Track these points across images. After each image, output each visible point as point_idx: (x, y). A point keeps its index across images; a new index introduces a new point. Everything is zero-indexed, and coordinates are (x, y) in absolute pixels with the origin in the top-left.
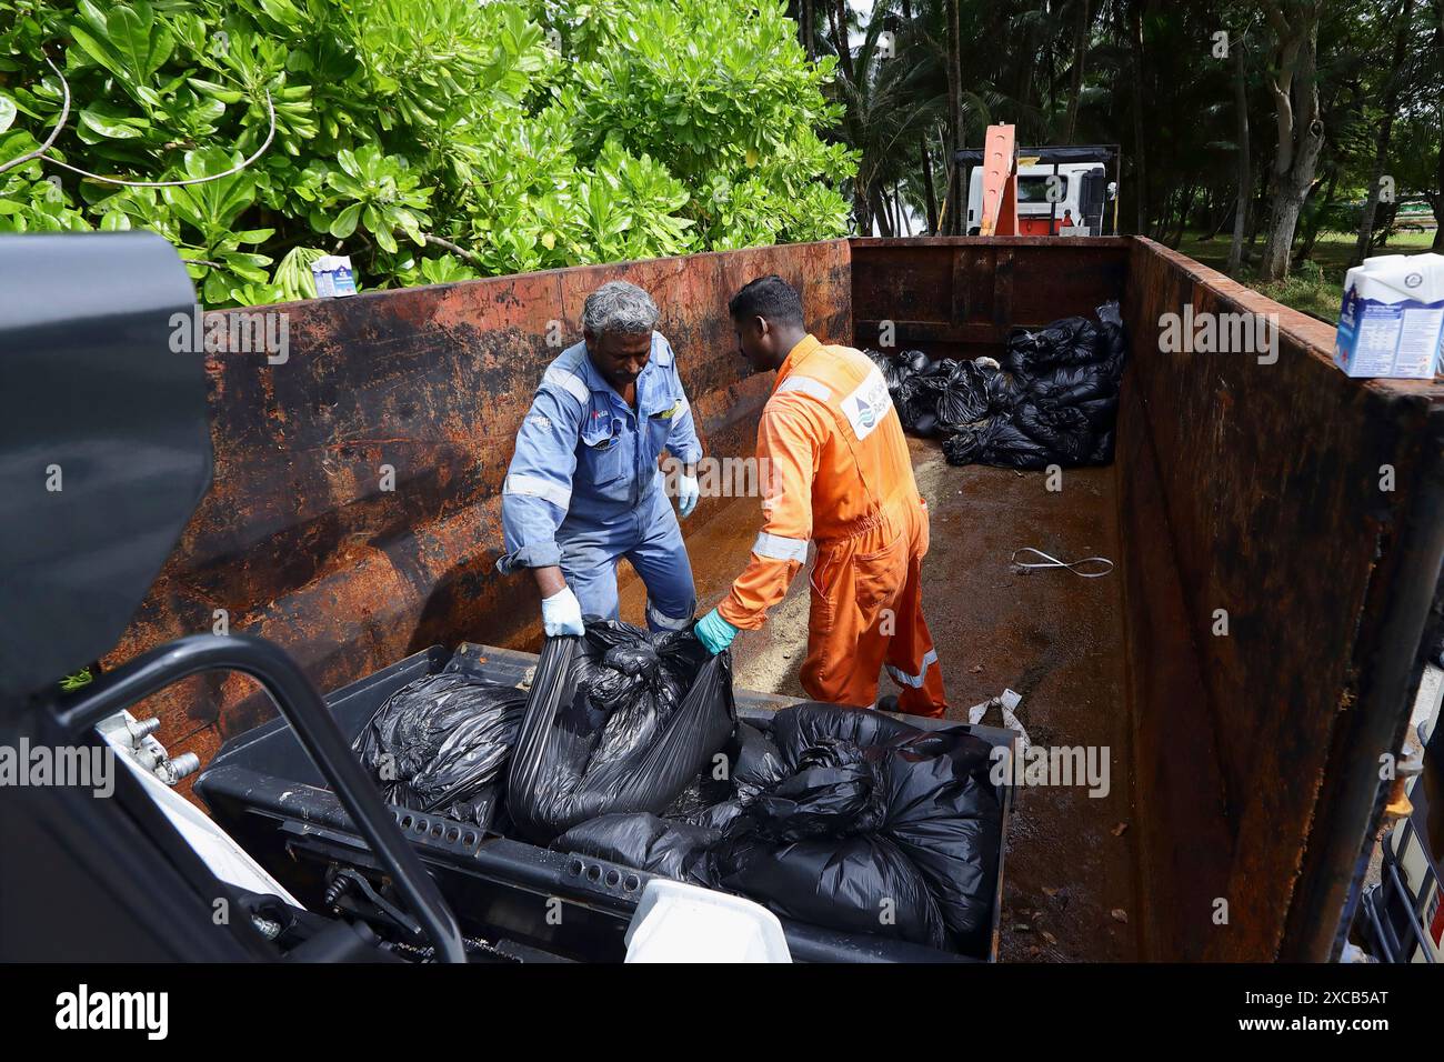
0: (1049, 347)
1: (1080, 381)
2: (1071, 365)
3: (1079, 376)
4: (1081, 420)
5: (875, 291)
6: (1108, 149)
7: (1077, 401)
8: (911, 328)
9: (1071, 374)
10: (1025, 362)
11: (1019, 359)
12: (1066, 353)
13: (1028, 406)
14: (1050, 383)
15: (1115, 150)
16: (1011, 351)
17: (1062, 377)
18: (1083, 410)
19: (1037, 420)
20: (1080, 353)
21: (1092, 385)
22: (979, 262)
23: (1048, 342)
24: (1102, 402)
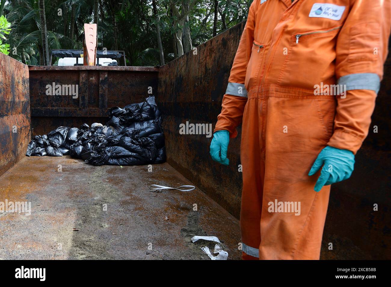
0: (130, 113)
1: (147, 127)
2: (141, 121)
3: (145, 125)
4: (151, 142)
5: (41, 93)
6: (120, 52)
7: (147, 135)
8: (59, 111)
9: (142, 124)
10: (121, 120)
11: (117, 120)
12: (138, 116)
13: (127, 137)
14: (133, 129)
15: (122, 53)
16: (112, 117)
17: (138, 126)
18: (151, 138)
19: (132, 142)
20: (144, 115)
21: (153, 127)
22: (91, 79)
23: (130, 111)
24: (159, 134)
